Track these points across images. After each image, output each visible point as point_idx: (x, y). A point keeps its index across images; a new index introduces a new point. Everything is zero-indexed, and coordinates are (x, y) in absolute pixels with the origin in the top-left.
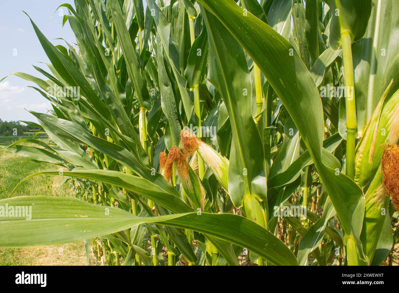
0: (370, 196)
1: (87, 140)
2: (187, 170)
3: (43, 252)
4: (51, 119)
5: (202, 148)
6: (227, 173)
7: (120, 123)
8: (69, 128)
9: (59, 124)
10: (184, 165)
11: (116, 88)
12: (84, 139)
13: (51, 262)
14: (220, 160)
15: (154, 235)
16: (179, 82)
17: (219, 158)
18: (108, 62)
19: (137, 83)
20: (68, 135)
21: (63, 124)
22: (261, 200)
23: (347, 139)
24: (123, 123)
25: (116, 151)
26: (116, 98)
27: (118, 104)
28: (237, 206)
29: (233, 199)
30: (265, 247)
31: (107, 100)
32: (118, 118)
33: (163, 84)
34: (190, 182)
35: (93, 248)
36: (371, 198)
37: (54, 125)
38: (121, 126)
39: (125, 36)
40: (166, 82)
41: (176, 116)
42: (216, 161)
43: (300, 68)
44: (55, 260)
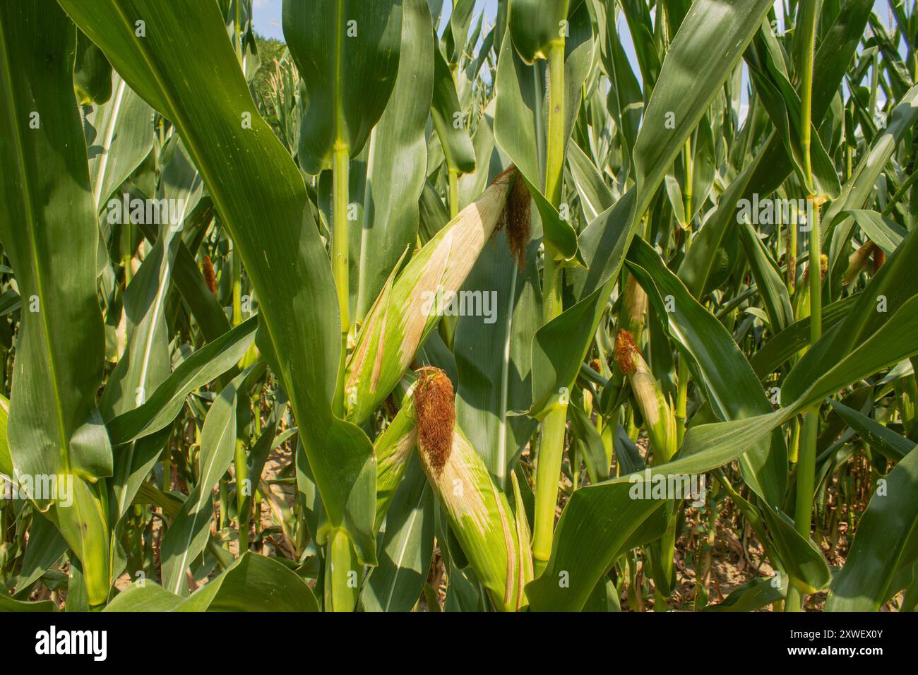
0: (384, 454)
22: (94, 479)
36: (385, 458)
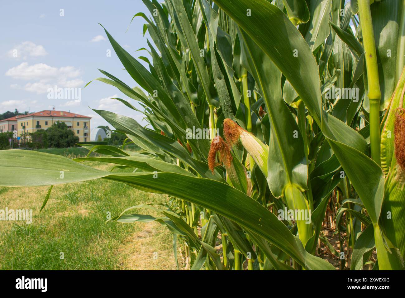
1: (142, 133)
2: (231, 159)
3: (137, 250)
4: (110, 115)
5: (243, 136)
6: (268, 161)
7: (188, 121)
8: (126, 123)
9: (117, 120)
10: (228, 154)
11: (188, 88)
12: (140, 133)
13: (143, 259)
14: (260, 148)
15: (225, 233)
16: (229, 73)
17: (261, 146)
18: (179, 64)
19: (204, 82)
20: (126, 129)
21: (121, 120)
22: (303, 190)
23: (370, 112)
24: (191, 121)
25: (168, 143)
26: (183, 97)
27: (185, 103)
28: (275, 195)
29: (271, 187)
30: (259, 222)
31: (174, 99)
32: (186, 116)
33: (217, 77)
34: (235, 172)
35: (182, 249)
37: (113, 121)
38: (189, 124)
39: (190, 36)
40: (219, 75)
41: (230, 108)
42: (257, 149)
43: (292, 32)
44: (146, 258)
